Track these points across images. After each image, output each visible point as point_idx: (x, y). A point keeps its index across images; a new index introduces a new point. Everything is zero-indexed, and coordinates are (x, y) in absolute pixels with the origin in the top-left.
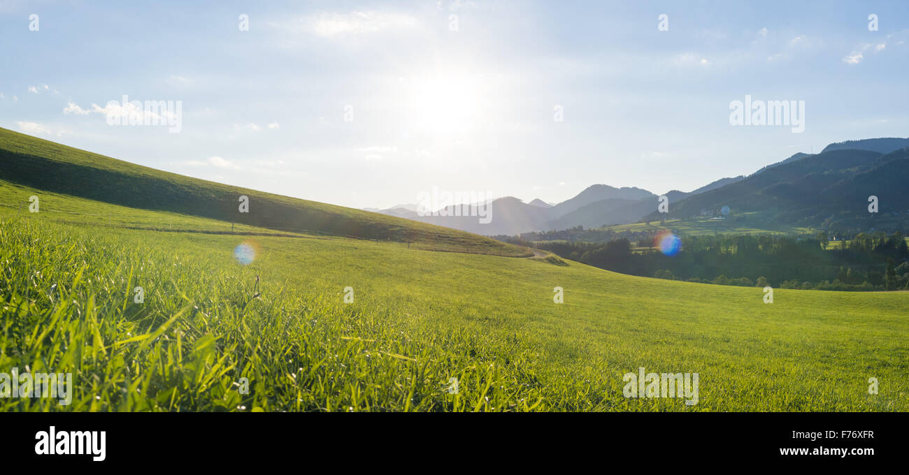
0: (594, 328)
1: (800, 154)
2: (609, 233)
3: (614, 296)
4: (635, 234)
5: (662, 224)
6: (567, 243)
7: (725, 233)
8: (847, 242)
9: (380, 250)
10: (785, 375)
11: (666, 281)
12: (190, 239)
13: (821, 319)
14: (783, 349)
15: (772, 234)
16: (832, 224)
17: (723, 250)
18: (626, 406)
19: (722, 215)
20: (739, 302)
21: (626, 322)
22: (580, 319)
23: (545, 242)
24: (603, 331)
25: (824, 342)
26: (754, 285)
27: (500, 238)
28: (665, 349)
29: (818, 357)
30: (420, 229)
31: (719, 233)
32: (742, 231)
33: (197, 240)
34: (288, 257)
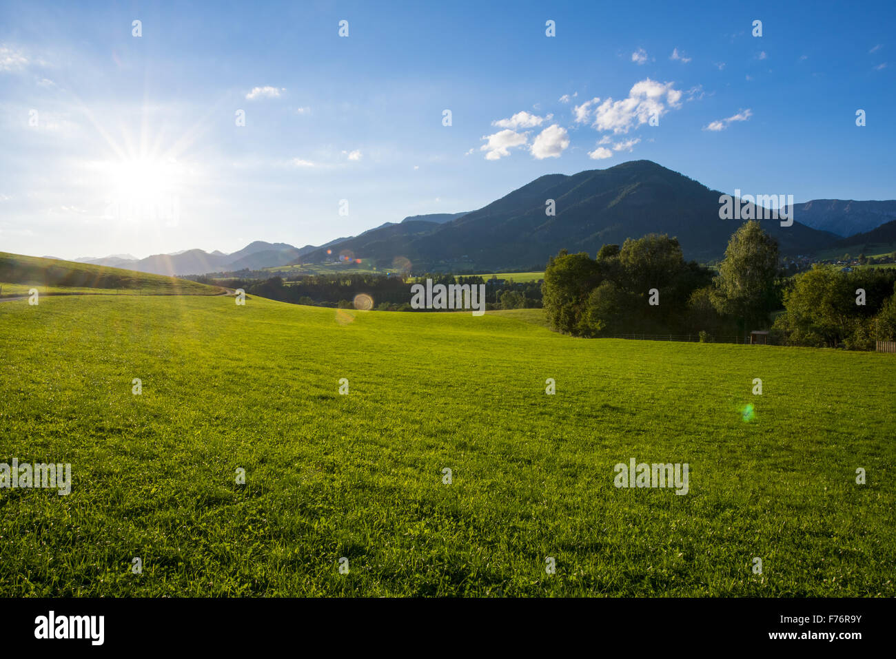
1: (388, 223)
2: (267, 273)
4: (284, 273)
5: (302, 267)
6: (239, 280)
7: (342, 273)
8: (419, 278)
15: (372, 273)
17: (342, 283)
19: (340, 261)
31: (338, 272)
32: (353, 271)
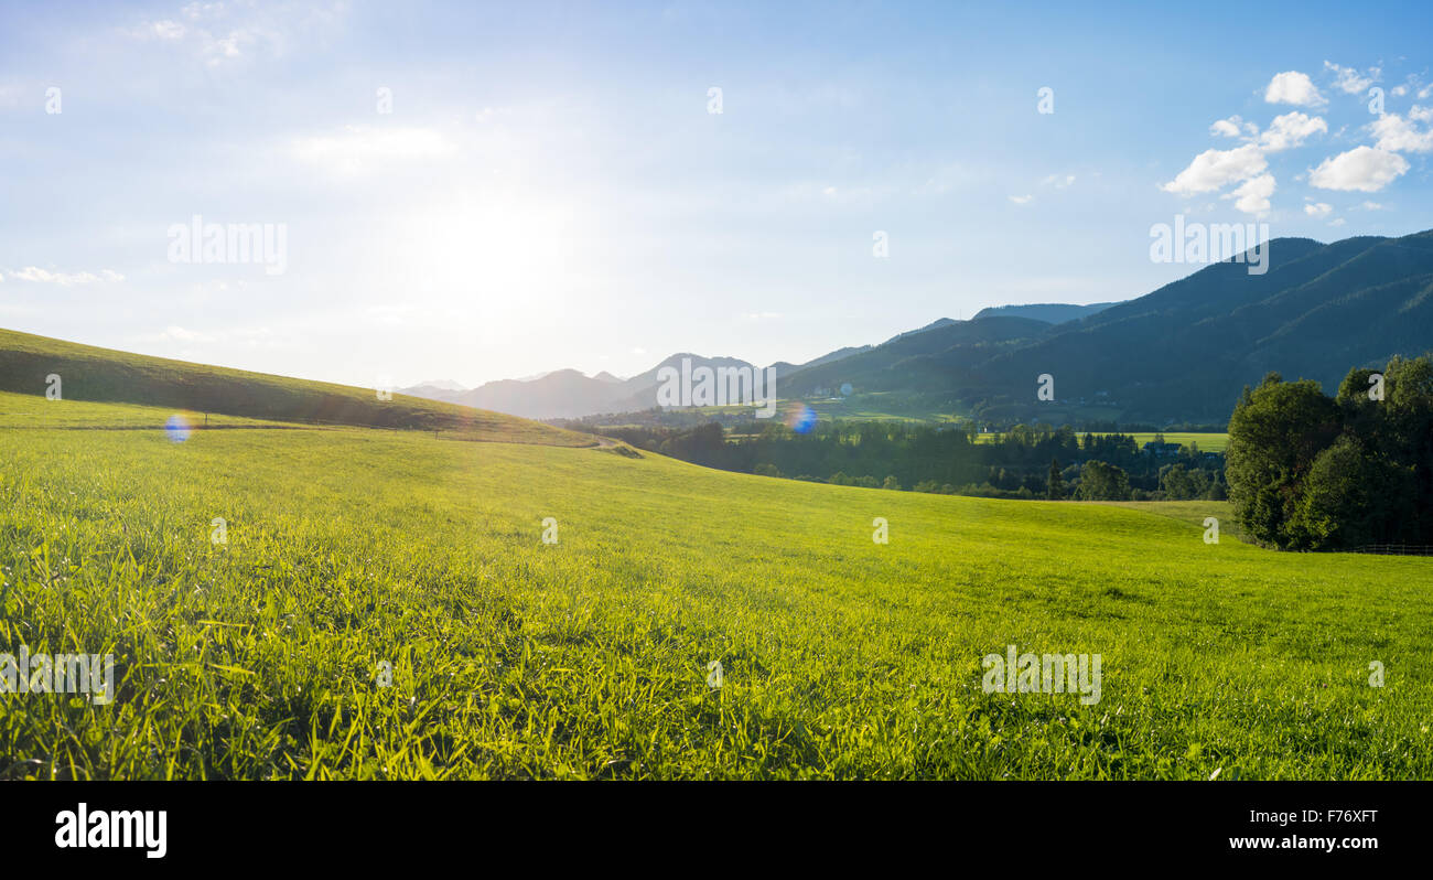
0: (673, 539)
1: (943, 319)
3: (700, 497)
4: (730, 417)
6: (643, 429)
7: (845, 419)
8: (1002, 435)
9: (399, 441)
10: (908, 607)
11: (768, 478)
12: (150, 438)
13: (963, 534)
14: (910, 572)
15: (906, 421)
16: (982, 411)
18: (696, 647)
19: (842, 395)
20: (860, 508)
21: (714, 531)
22: (655, 528)
24: (683, 545)
25: (963, 564)
26: (881, 487)
27: (554, 422)
28: (760, 568)
29: (952, 584)
30: (451, 412)
31: (837, 418)
32: (869, 417)
33: (159, 439)
34: (277, 456)
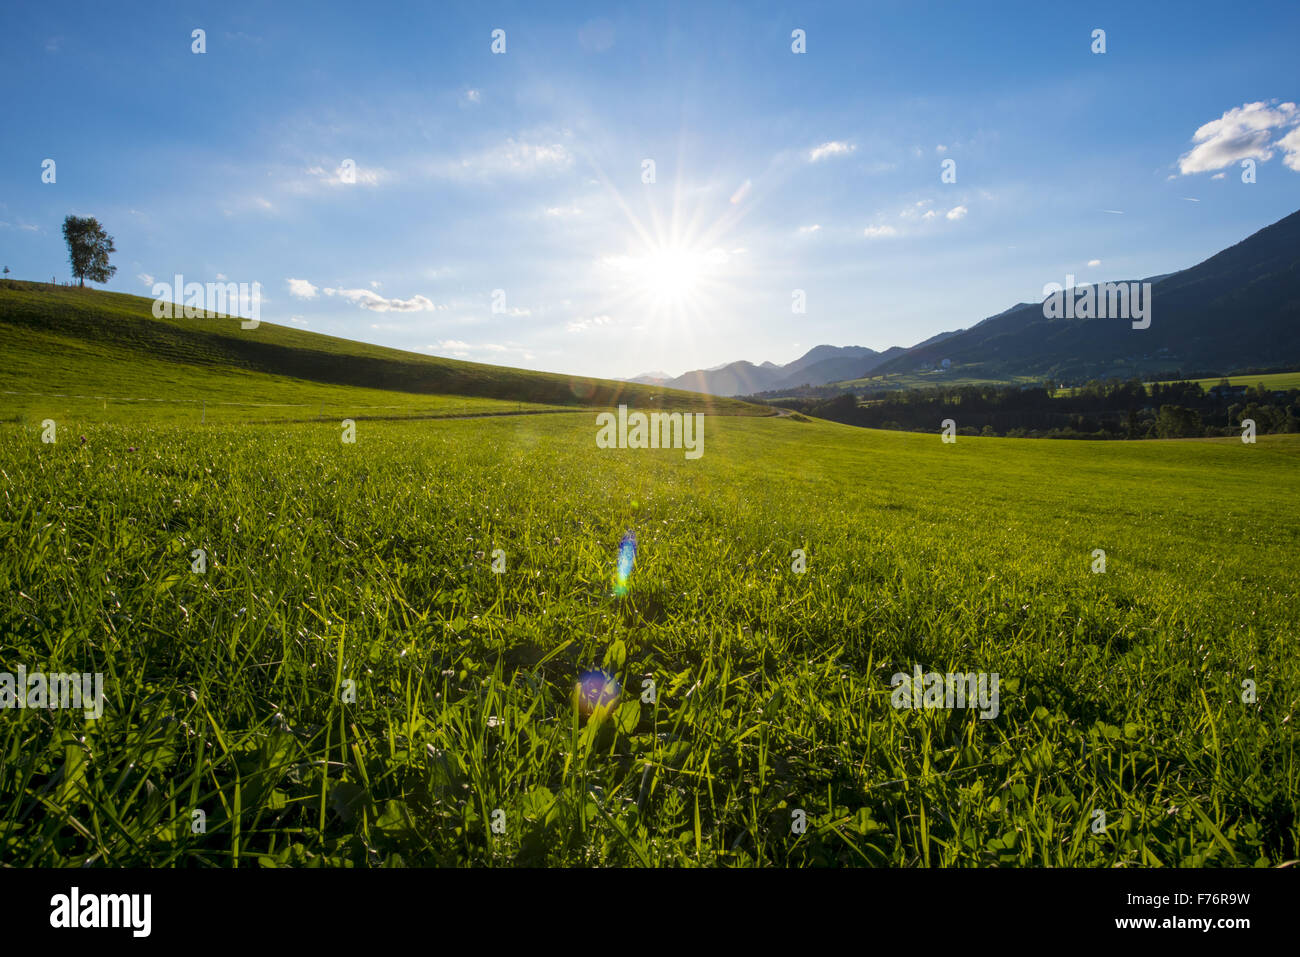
1: (1021, 304)
2: (835, 389)
4: (859, 389)
5: (885, 379)
6: (797, 400)
7: (946, 385)
8: (1078, 389)
15: (995, 383)
16: (1057, 372)
17: (946, 401)
19: (943, 368)
23: (776, 400)
26: (978, 434)
31: (941, 385)
32: (963, 382)
